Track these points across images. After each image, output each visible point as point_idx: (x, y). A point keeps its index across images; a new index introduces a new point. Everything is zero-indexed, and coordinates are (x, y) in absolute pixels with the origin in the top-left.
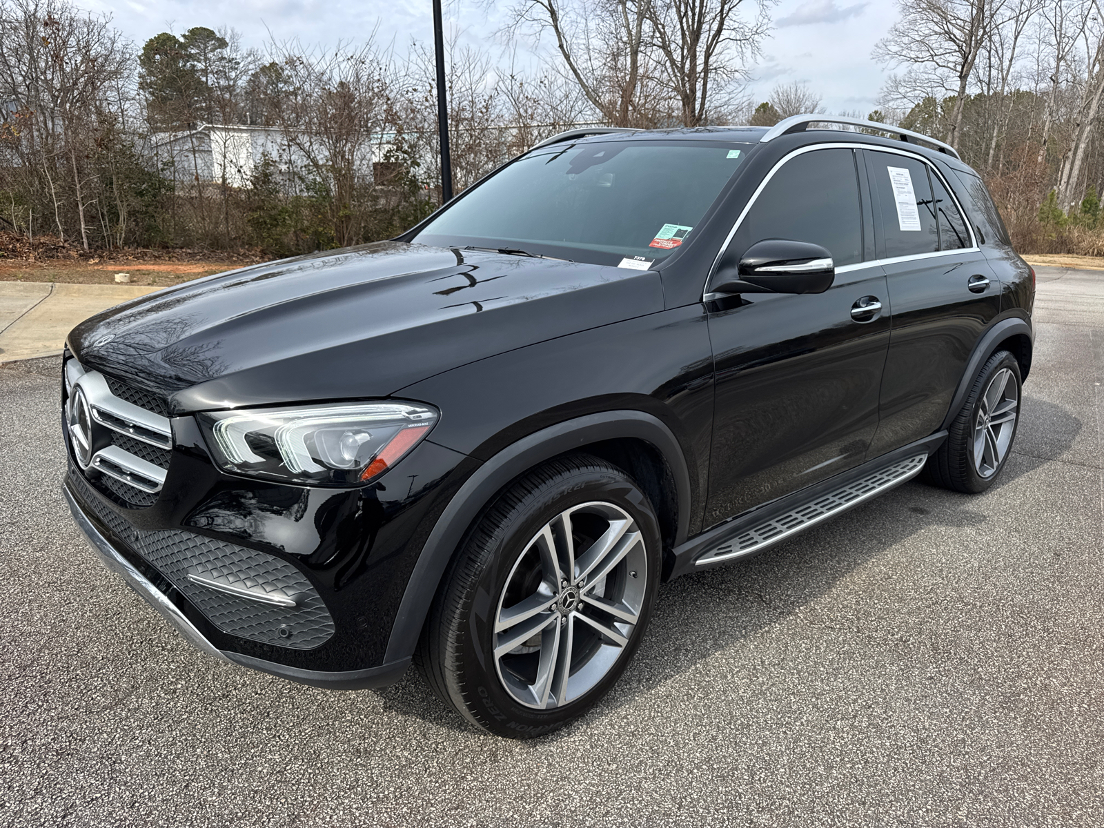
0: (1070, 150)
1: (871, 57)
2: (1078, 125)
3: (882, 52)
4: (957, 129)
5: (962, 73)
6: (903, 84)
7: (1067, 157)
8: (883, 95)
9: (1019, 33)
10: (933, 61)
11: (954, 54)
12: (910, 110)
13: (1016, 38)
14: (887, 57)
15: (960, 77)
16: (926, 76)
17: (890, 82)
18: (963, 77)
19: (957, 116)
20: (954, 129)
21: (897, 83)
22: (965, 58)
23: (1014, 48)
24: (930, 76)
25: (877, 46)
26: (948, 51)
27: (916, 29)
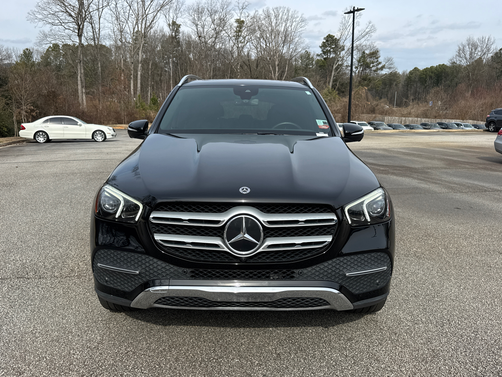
0: (131, 75)
1: (27, 19)
2: (132, 63)
3: (32, 17)
4: (81, 62)
5: (78, 33)
6: (48, 36)
7: (131, 78)
8: (38, 41)
9: (100, 17)
10: (62, 25)
11: (73, 23)
12: (46, 50)
13: (99, 19)
14: (36, 20)
15: (78, 35)
16: (60, 33)
17: (41, 34)
18: (80, 36)
19: (80, 55)
20: (80, 62)
21: (45, 36)
22: (79, 26)
23: (99, 24)
24: (62, 33)
25: (29, 13)
26: (70, 21)
27: (50, 7)
